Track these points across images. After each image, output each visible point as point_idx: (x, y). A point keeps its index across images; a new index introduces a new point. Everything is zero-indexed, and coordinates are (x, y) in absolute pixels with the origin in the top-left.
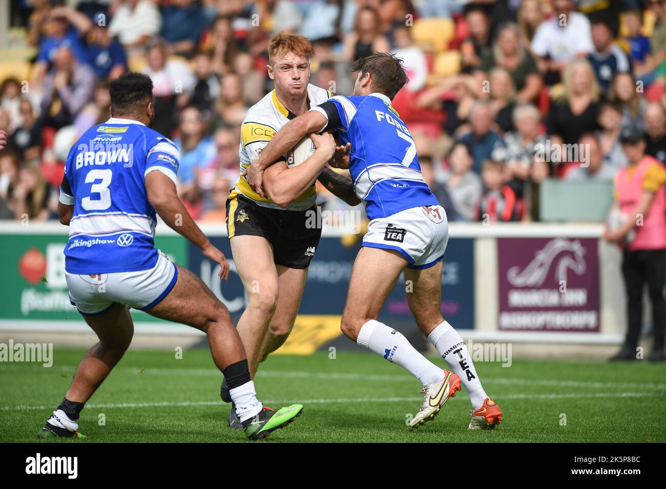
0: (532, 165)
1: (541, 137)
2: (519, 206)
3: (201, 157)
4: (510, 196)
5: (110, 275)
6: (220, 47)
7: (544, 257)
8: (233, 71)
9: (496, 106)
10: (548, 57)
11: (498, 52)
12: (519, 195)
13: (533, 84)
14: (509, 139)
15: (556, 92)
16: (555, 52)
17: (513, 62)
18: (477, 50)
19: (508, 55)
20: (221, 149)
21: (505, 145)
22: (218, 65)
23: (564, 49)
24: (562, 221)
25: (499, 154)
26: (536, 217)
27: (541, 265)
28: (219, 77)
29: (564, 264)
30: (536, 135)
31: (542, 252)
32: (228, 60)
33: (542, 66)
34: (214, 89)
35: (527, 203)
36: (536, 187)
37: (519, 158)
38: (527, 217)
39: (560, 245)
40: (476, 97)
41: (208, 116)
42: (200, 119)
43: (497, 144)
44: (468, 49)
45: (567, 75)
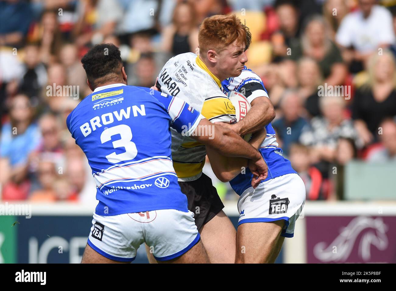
0: (338, 149)
1: (346, 122)
2: (326, 186)
3: (29, 141)
4: (317, 176)
5: (159, 212)
6: (47, 39)
7: (348, 233)
8: (58, 61)
9: (305, 93)
10: (352, 48)
11: (306, 43)
12: (325, 176)
13: (339, 72)
14: (317, 123)
15: (360, 79)
16: (359, 43)
17: (321, 52)
18: (287, 42)
19: (316, 45)
20: (45, 133)
21: (312, 130)
22: (45, 55)
23: (367, 40)
24: (365, 200)
25: (306, 138)
26: (341, 196)
27: (346, 241)
28: (47, 67)
29: (367, 240)
30: (342, 120)
31: (346, 228)
32: (55, 50)
33: (347, 56)
34: (42, 78)
35: (332, 184)
36: (341, 168)
37: (326, 141)
38: (333, 196)
39: (363, 223)
40: (286, 86)
41: (36, 103)
42: (28, 106)
43: (305, 128)
44: (278, 40)
45: (370, 64)
